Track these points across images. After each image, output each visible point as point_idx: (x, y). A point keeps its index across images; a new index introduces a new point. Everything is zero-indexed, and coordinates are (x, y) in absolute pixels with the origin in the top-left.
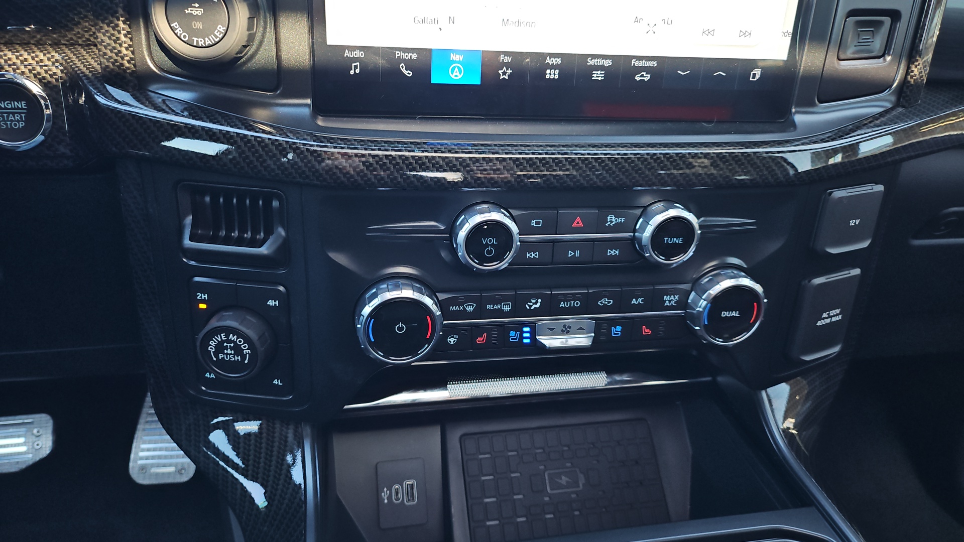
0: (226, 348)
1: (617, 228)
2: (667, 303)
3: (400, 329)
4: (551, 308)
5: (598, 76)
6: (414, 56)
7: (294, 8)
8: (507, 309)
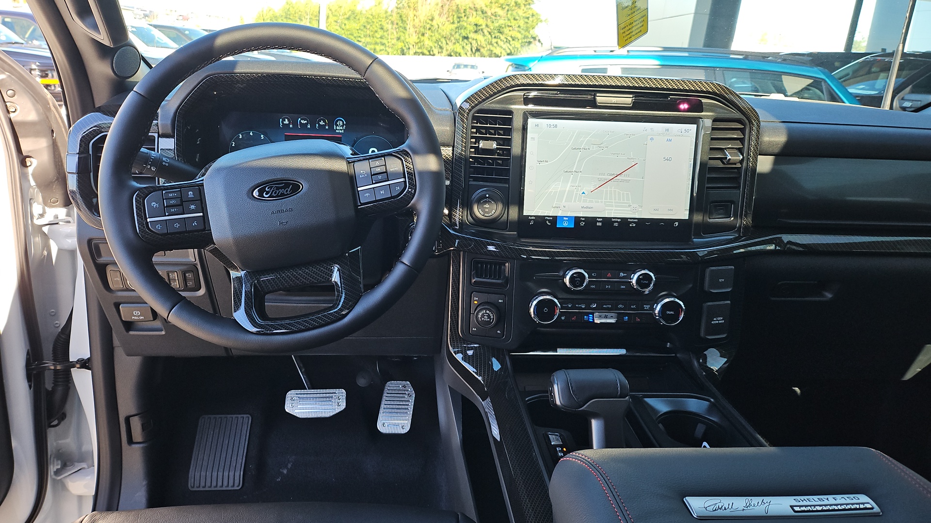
0: (485, 316)
1: (624, 277)
2: (645, 308)
3: (546, 310)
4: (599, 308)
5: (616, 224)
6: (551, 218)
7: (514, 204)
8: (583, 307)
